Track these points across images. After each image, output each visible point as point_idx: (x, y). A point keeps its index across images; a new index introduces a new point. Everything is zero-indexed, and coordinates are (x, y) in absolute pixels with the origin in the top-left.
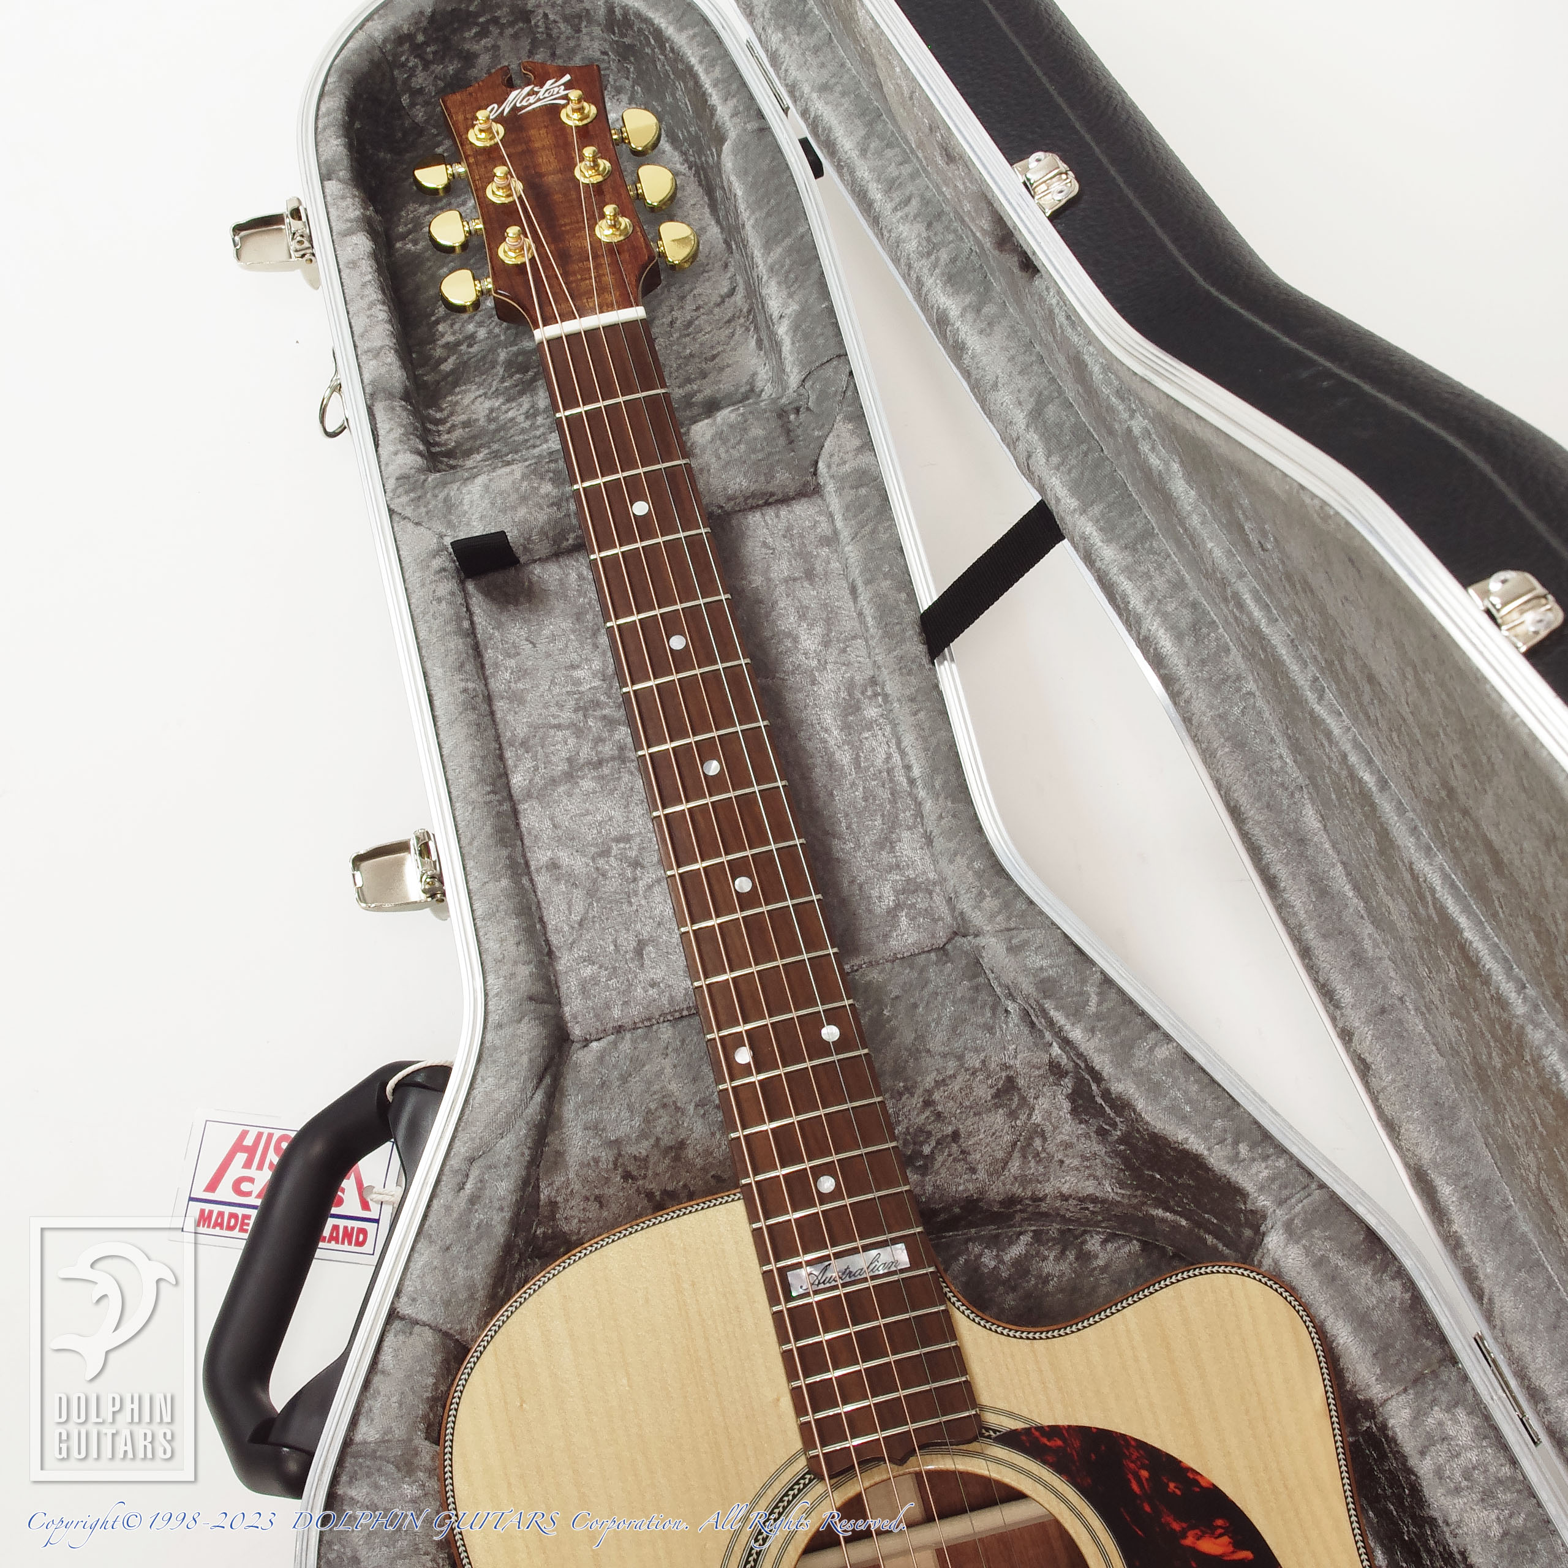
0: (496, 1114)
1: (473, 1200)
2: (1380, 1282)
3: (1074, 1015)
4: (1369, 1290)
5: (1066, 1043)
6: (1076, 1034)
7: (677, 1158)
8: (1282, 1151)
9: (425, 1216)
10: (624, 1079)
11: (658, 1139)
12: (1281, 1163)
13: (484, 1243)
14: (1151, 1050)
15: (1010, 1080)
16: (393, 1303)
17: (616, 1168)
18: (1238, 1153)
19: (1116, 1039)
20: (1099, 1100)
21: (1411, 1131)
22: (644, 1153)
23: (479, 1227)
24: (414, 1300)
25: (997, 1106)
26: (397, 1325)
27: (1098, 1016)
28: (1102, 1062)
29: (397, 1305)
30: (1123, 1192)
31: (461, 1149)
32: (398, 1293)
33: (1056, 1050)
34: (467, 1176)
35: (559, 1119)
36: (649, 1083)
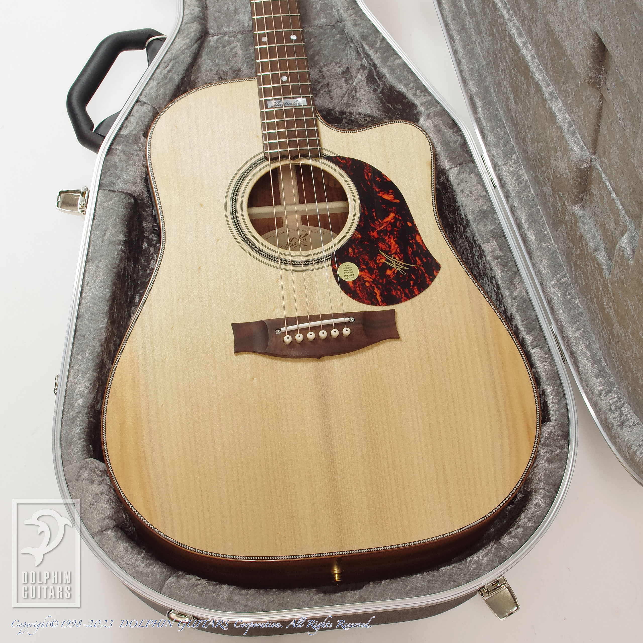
0: (181, 48)
1: (169, 71)
2: (454, 135)
3: (372, 46)
4: (450, 136)
5: (368, 56)
6: (371, 53)
7: (237, 75)
8: (430, 94)
9: (153, 74)
10: (224, 47)
11: (232, 67)
12: (429, 98)
13: (171, 83)
14: (394, 60)
15: (348, 68)
16: (139, 97)
17: (217, 74)
18: (416, 93)
19: (384, 55)
20: (375, 77)
21: (471, 84)
22: (227, 70)
23: (170, 79)
24: (146, 96)
25: (343, 77)
26: (139, 103)
27: (379, 48)
28: (377, 62)
29: (140, 98)
30: (379, 113)
31: (168, 56)
32: (141, 94)
33: (364, 60)
34: (169, 64)
35: (201, 55)
36: (232, 49)
